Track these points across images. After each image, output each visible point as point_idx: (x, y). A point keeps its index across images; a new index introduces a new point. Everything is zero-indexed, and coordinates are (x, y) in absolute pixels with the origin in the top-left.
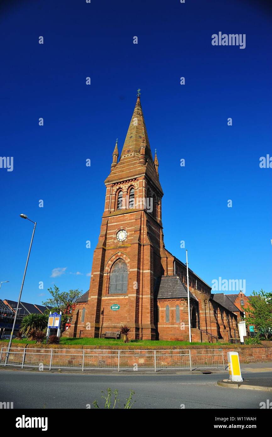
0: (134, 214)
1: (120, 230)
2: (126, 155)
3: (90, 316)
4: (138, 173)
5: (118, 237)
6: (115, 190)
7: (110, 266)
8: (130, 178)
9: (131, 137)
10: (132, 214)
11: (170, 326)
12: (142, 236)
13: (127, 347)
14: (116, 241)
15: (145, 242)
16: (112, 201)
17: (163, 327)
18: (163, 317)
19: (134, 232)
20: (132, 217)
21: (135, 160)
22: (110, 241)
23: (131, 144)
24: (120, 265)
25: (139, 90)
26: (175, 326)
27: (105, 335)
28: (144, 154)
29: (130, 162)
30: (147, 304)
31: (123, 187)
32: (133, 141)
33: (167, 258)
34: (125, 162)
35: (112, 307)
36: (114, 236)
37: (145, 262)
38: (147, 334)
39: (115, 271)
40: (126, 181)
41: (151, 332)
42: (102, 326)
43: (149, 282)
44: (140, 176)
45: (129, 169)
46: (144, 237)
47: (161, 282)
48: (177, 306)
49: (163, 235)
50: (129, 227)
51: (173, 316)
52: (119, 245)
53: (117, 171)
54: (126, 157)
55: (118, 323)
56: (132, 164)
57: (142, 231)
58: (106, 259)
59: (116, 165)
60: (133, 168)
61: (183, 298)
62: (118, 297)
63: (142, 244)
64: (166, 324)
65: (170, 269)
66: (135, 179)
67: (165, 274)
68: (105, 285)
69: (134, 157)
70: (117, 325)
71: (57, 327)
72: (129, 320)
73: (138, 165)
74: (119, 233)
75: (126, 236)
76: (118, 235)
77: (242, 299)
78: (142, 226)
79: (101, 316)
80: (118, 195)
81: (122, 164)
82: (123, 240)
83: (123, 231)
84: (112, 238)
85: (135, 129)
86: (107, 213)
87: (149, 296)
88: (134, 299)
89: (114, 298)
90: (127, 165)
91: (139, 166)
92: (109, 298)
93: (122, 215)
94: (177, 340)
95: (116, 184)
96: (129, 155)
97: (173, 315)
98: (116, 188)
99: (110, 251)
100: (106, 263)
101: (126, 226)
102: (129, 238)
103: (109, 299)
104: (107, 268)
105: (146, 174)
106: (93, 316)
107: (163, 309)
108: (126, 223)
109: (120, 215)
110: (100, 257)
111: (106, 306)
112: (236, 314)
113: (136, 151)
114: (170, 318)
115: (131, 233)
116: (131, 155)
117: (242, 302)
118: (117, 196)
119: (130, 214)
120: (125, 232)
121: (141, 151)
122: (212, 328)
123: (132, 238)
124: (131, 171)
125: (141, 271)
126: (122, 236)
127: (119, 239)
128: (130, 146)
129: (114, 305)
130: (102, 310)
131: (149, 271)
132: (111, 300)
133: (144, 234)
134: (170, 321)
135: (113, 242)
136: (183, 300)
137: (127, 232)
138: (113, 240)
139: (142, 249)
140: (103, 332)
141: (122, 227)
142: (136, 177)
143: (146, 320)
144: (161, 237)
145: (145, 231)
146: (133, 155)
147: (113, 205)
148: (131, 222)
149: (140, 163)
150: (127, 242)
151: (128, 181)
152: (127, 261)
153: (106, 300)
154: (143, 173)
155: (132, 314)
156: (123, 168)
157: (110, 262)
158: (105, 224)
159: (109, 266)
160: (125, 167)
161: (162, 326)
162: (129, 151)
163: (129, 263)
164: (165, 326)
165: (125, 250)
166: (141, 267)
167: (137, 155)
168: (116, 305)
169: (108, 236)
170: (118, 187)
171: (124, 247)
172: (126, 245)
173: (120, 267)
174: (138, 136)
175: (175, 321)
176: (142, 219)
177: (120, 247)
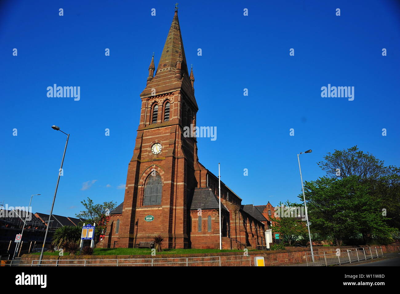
0: (169, 128)
1: (155, 144)
2: (162, 69)
3: (124, 227)
4: (173, 87)
5: (152, 150)
6: (151, 104)
7: (145, 179)
8: (166, 92)
9: (168, 51)
10: (167, 128)
11: (202, 235)
12: (176, 150)
13: (160, 256)
14: (150, 154)
15: (179, 155)
16: (148, 114)
17: (196, 237)
18: (195, 227)
19: (168, 146)
20: (167, 131)
21: (171, 74)
22: (145, 154)
23: (167, 58)
25: (177, 4)
26: (206, 235)
27: (139, 245)
28: (180, 68)
29: (166, 76)
30: (180, 215)
31: (158, 101)
32: (169, 55)
33: (200, 171)
34: (161, 75)
35: (146, 218)
36: (149, 149)
37: (179, 175)
38: (180, 243)
39: (149, 183)
40: (162, 95)
41: (184, 241)
42: (136, 236)
43: (183, 194)
44: (175, 90)
45: (165, 83)
46: (179, 150)
47: (194, 194)
48: (209, 216)
49: (197, 149)
50: (164, 141)
51: (205, 226)
52: (153, 159)
53: (153, 85)
54: (162, 71)
55: (152, 233)
56: (168, 79)
57: (177, 145)
58: (140, 172)
59: (152, 79)
60: (168, 82)
61: (215, 209)
62: (152, 209)
63: (176, 157)
64: (199, 234)
65: (203, 181)
66: (171, 93)
67: (199, 186)
68: (139, 197)
69: (170, 71)
70: (151, 236)
71: (91, 238)
72: (162, 230)
73: (174, 79)
74: (154, 146)
75: (161, 149)
76: (153, 148)
77: (269, 209)
78: (177, 140)
79: (136, 227)
80: (154, 109)
81: (158, 78)
82: (157, 153)
83: (158, 144)
84: (146, 151)
85: (172, 44)
86: (142, 126)
87: (183, 207)
88: (168, 210)
89: (148, 209)
90: (163, 79)
91: (175, 81)
92: (143, 209)
93: (158, 129)
94: (209, 248)
95: (152, 98)
96: (165, 69)
97: (205, 224)
98: (151, 102)
99: (144, 164)
100: (140, 175)
101: (161, 140)
102: (163, 151)
103: (143, 211)
104: (141, 181)
105: (181, 88)
106: (127, 227)
107: (195, 219)
108: (161, 137)
109: (156, 129)
110: (135, 169)
111: (141, 217)
112: (264, 224)
113: (172, 66)
114: (202, 228)
115: (165, 146)
116: (167, 69)
117: (269, 212)
118: (152, 109)
119: (165, 127)
120: (160, 145)
121: (177, 65)
122: (241, 236)
123: (167, 151)
124: (167, 85)
125: (175, 183)
126: (157, 149)
127: (153, 152)
128: (166, 60)
129: (148, 216)
130: (136, 221)
131: (183, 183)
132: (145, 211)
133: (179, 147)
134: (202, 230)
135: (148, 155)
136: (215, 211)
137: (162, 145)
138: (147, 153)
139: (176, 162)
140: (138, 242)
141: (157, 140)
142: (171, 91)
143: (179, 230)
144: (195, 150)
145: (179, 145)
146: (169, 69)
147: (148, 118)
148: (166, 136)
149: (176, 77)
150: (161, 155)
151: (163, 95)
152: (161, 174)
153: (141, 211)
154: (179, 88)
155: (166, 224)
156: (159, 82)
157: (144, 175)
158: (140, 137)
159: (143, 179)
160: (161, 81)
161: (195, 235)
162: (165, 66)
163: (163, 175)
164: (197, 235)
165: (160, 163)
166: (175, 180)
167: (173, 69)
168: (150, 216)
169: (143, 149)
170: (153, 101)
171: (158, 160)
172: (160, 158)
173: (154, 180)
174: (174, 50)
175: (206, 231)
176: (177, 133)
177: (155, 160)
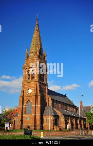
1: (29, 89)
9: (33, 45)
14: (28, 93)
15: (38, 94)
18: (45, 122)
20: (33, 84)
24: (29, 103)
25: (37, 15)
27: (24, 128)
28: (38, 55)
30: (39, 118)
32: (34, 47)
34: (31, 58)
36: (27, 91)
37: (38, 102)
38: (38, 128)
39: (27, 105)
41: (40, 127)
42: (23, 125)
43: (39, 110)
46: (38, 92)
53: (27, 63)
54: (31, 55)
58: (24, 101)
59: (27, 59)
62: (29, 115)
67: (48, 105)
68: (24, 111)
69: (34, 56)
72: (32, 123)
73: (36, 60)
78: (37, 88)
80: (28, 73)
81: (29, 59)
82: (30, 93)
84: (26, 92)
85: (35, 40)
86: (24, 81)
87: (39, 115)
88: (34, 116)
89: (27, 115)
93: (30, 83)
98: (27, 70)
99: (25, 97)
101: (31, 88)
102: (32, 93)
104: (24, 104)
106: (20, 122)
107: (45, 119)
108: (31, 86)
110: (22, 100)
113: (35, 53)
115: (33, 90)
119: (33, 82)
121: (37, 53)
125: (37, 106)
126: (30, 91)
128: (33, 49)
131: (39, 106)
138: (26, 93)
139: (37, 97)
143: (38, 123)
145: (38, 90)
147: (26, 77)
148: (33, 86)
153: (25, 116)
155: (33, 121)
157: (26, 102)
158: (23, 86)
161: (45, 125)
162: (32, 52)
163: (32, 102)
166: (37, 104)
167: (36, 55)
169: (24, 91)
171: (30, 96)
174: (36, 44)
176: (37, 85)
177: (29, 96)
